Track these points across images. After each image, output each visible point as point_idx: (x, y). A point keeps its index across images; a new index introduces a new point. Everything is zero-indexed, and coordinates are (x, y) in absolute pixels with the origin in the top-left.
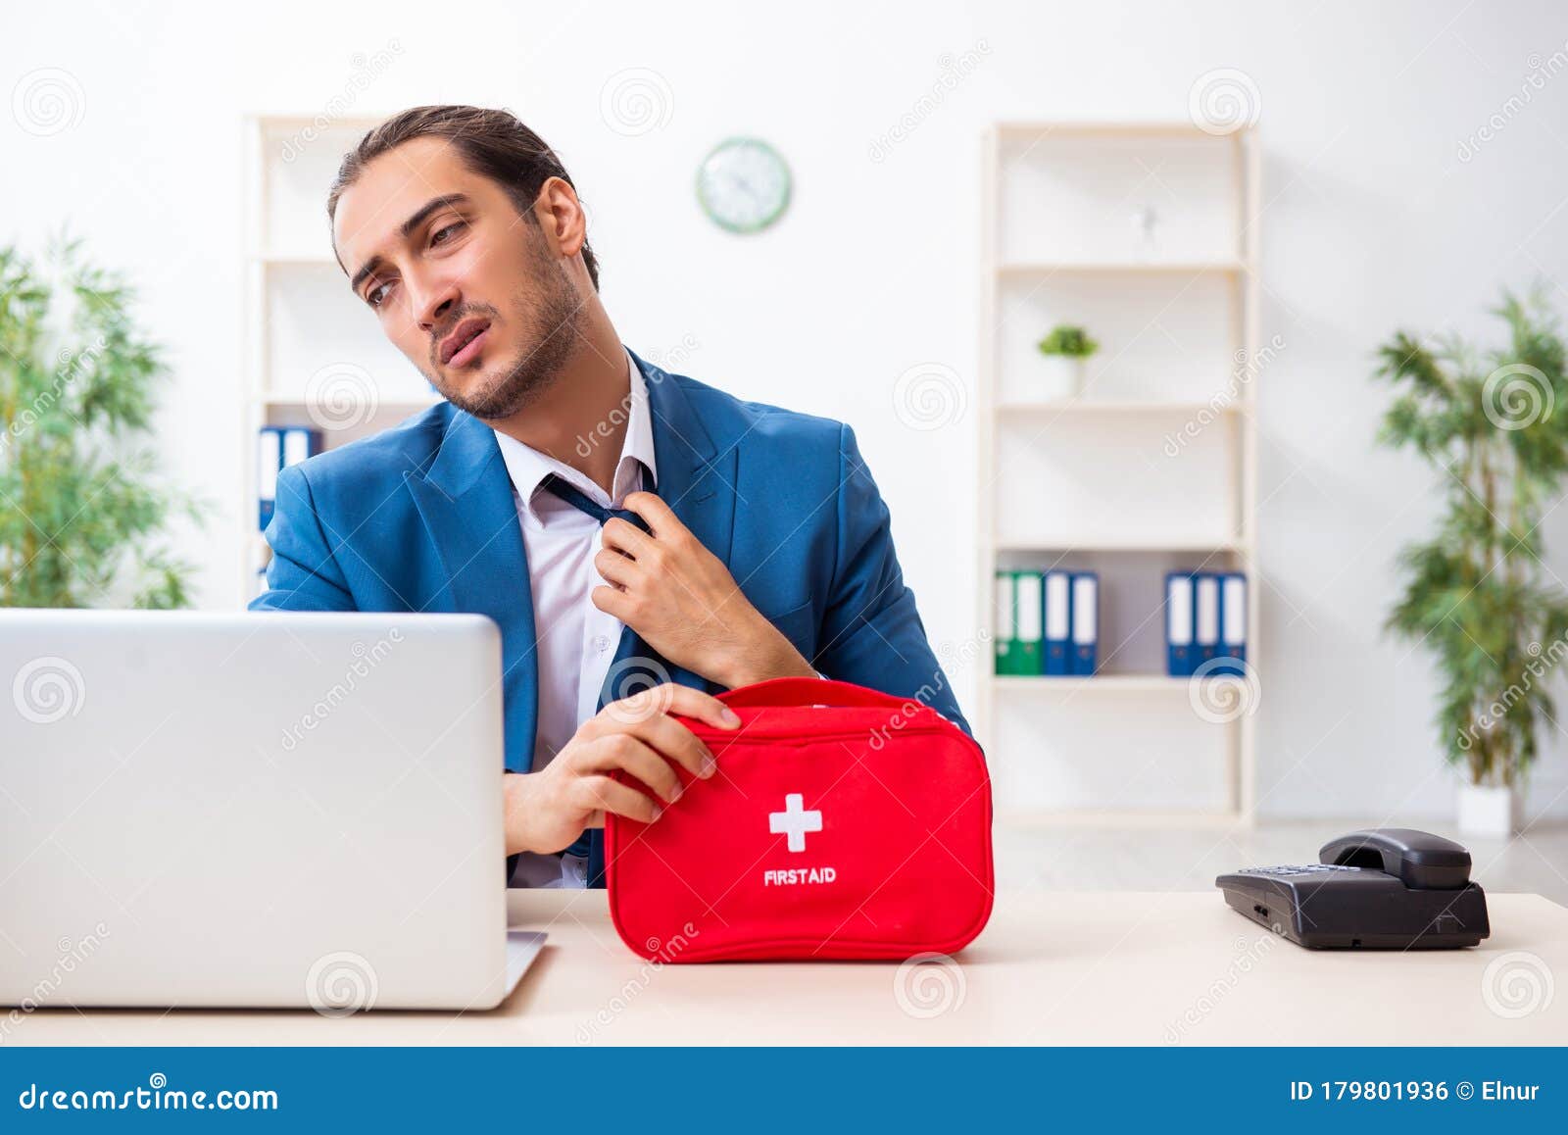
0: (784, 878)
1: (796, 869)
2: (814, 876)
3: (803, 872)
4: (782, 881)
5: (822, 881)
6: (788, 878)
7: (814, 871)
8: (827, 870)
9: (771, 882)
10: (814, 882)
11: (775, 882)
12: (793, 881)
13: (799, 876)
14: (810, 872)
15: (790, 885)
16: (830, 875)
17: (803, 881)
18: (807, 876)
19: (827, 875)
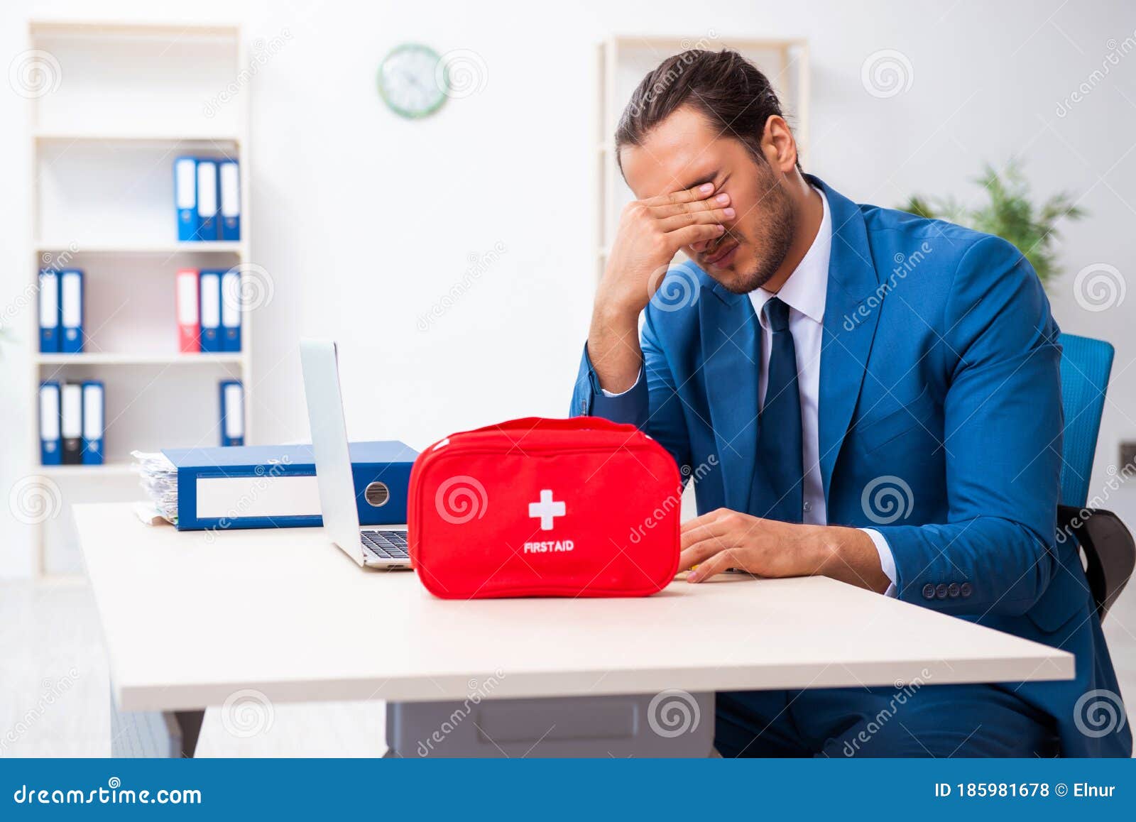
0: (538, 548)
1: (546, 541)
2: (558, 547)
3: (551, 544)
4: (537, 551)
5: (564, 549)
6: (541, 548)
7: (558, 543)
8: (568, 542)
9: (529, 550)
10: (559, 550)
11: (532, 551)
12: (545, 549)
13: (548, 546)
14: (555, 544)
15: (541, 553)
16: (570, 545)
17: (551, 550)
18: (554, 546)
19: (567, 546)
